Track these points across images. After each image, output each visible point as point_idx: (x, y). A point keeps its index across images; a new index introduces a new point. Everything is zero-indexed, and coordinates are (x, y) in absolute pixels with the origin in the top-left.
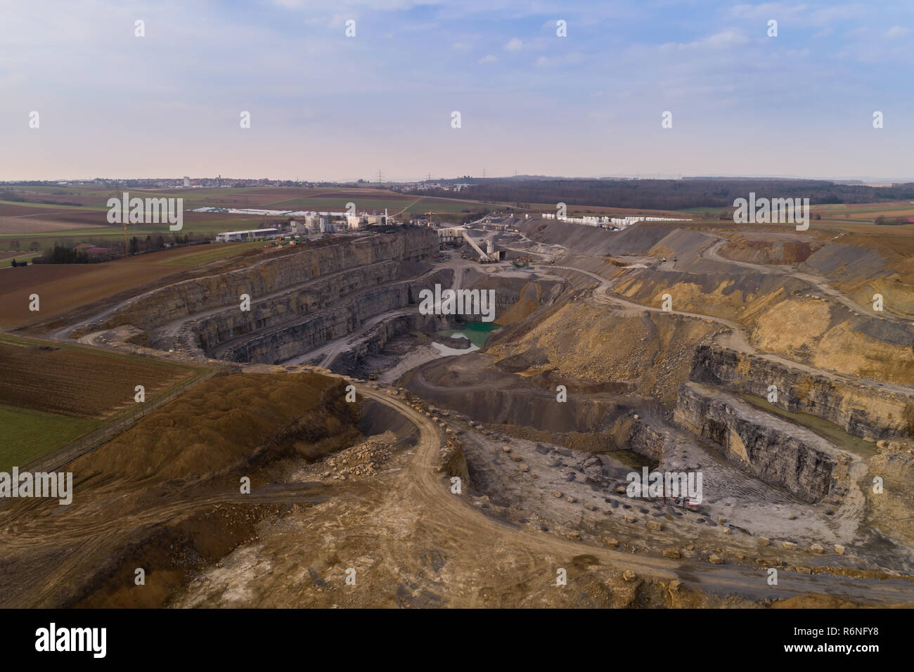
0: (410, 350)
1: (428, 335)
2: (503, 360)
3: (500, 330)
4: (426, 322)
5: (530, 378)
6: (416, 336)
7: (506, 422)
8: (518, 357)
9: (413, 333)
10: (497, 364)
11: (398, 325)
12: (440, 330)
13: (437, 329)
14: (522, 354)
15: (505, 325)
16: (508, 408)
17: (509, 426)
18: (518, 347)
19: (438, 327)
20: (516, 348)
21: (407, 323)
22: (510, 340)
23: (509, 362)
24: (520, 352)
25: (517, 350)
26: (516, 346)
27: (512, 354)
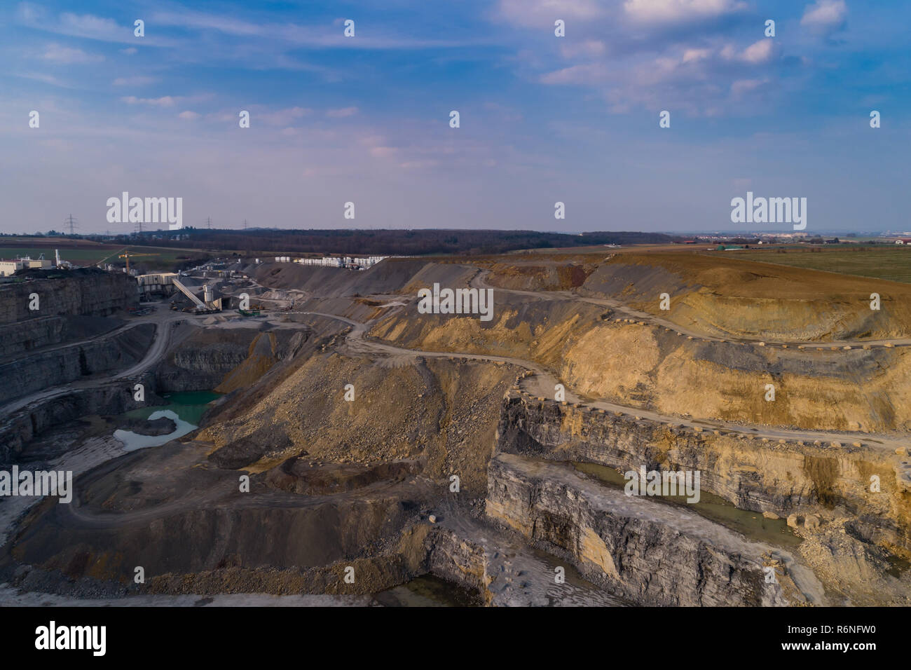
0: (72, 448)
1: (109, 420)
2: (219, 450)
3: (222, 400)
4: (107, 400)
5: (264, 474)
6: (88, 424)
7: (222, 565)
8: (244, 442)
9: (85, 419)
10: (210, 458)
11: (58, 410)
12: (130, 409)
13: (126, 409)
14: (250, 436)
15: (229, 392)
16: (228, 537)
17: (230, 570)
18: (245, 426)
19: (128, 404)
20: (241, 427)
21: (75, 404)
22: (233, 416)
23: (230, 451)
24: (247, 433)
25: (243, 431)
26: (242, 423)
27: (235, 437)
